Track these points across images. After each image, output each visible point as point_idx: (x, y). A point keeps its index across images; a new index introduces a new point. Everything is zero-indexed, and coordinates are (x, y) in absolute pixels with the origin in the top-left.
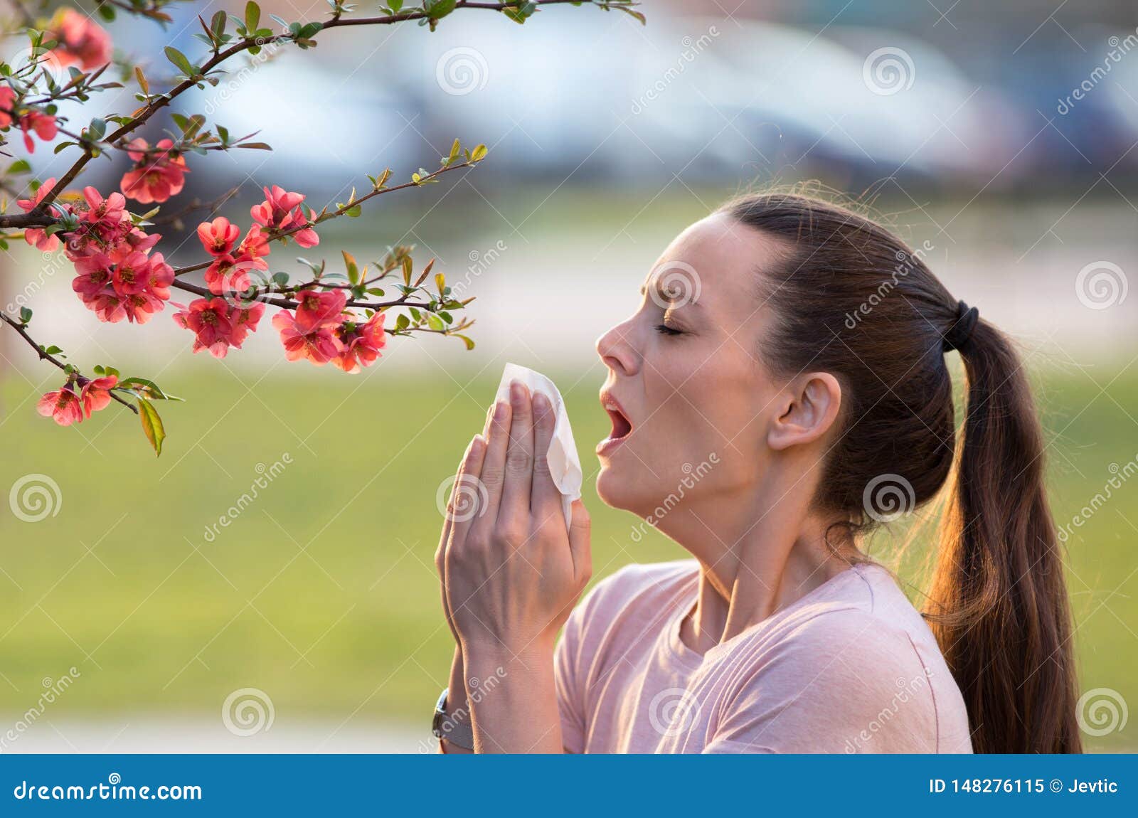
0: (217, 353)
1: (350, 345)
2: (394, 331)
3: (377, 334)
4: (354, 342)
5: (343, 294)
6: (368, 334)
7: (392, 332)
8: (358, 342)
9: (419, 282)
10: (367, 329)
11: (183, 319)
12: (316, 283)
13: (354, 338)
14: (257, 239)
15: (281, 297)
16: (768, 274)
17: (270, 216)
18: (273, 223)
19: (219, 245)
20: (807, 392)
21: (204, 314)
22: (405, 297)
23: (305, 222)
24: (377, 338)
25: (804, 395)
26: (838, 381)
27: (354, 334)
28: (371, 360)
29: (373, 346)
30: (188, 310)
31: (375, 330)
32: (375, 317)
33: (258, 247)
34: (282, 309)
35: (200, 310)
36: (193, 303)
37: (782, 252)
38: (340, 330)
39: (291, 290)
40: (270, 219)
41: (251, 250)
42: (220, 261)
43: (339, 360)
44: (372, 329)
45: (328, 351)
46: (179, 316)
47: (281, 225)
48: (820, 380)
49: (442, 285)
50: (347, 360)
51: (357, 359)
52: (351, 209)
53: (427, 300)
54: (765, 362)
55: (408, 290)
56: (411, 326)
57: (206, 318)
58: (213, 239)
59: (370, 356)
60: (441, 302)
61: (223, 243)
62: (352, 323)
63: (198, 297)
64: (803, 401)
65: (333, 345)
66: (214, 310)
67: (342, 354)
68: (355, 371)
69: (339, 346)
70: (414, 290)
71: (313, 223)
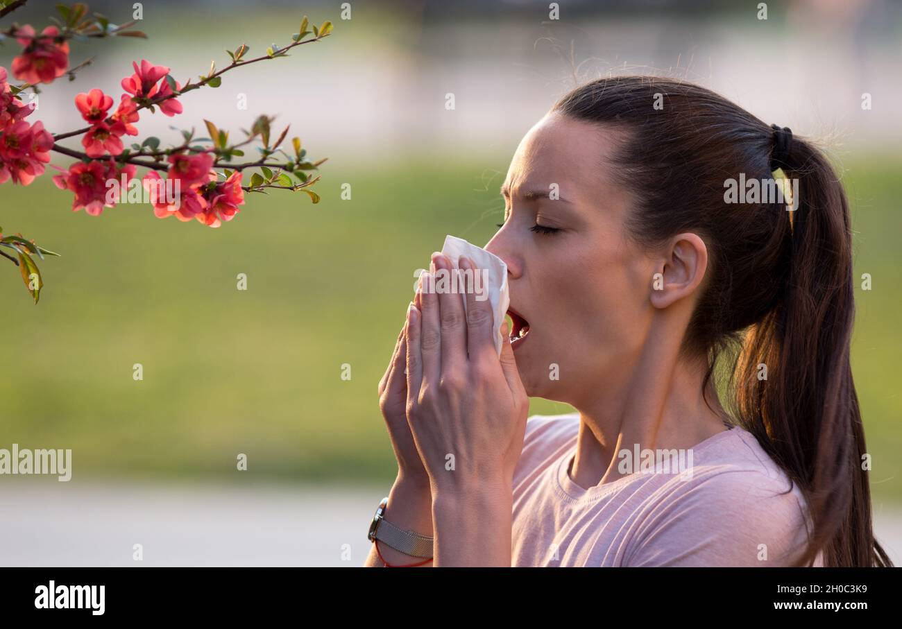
0: (93, 210)
1: (212, 202)
2: (249, 188)
3: (235, 192)
4: (216, 199)
5: (210, 157)
6: (227, 192)
7: (247, 190)
8: (220, 201)
9: (277, 145)
10: (227, 187)
11: (63, 181)
12: (185, 148)
13: (215, 196)
14: (128, 107)
15: (151, 159)
16: (616, 161)
17: (139, 87)
18: (141, 93)
19: (95, 114)
20: (676, 252)
21: (82, 176)
22: (264, 159)
23: (171, 92)
24: (235, 195)
25: (674, 255)
26: (699, 235)
27: (215, 192)
28: (231, 215)
29: (233, 203)
30: (67, 172)
31: (234, 188)
32: (234, 177)
33: (129, 115)
34: (152, 170)
35: (79, 172)
36: (73, 166)
37: (621, 137)
38: (202, 189)
39: (162, 154)
40: (138, 90)
41: (123, 118)
42: (96, 128)
43: (203, 216)
44: (231, 188)
45: (193, 207)
46: (60, 178)
47: (150, 95)
48: (685, 241)
49: (299, 147)
50: (209, 214)
51: (218, 214)
52: (211, 81)
53: (285, 162)
54: (635, 239)
55: (267, 153)
56: (264, 184)
57: (84, 179)
58: (90, 109)
59: (230, 211)
60: (298, 163)
61: (98, 112)
62: (213, 182)
63: (75, 160)
64: (673, 261)
65: (198, 203)
66: (91, 173)
67: (205, 210)
68: (216, 224)
69: (203, 203)
70: (271, 153)
71: (178, 93)
